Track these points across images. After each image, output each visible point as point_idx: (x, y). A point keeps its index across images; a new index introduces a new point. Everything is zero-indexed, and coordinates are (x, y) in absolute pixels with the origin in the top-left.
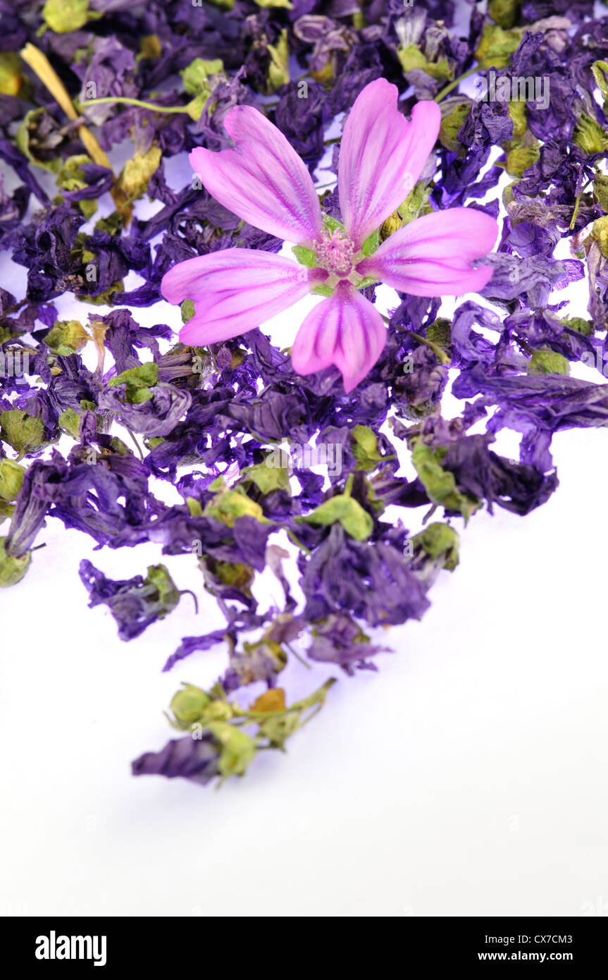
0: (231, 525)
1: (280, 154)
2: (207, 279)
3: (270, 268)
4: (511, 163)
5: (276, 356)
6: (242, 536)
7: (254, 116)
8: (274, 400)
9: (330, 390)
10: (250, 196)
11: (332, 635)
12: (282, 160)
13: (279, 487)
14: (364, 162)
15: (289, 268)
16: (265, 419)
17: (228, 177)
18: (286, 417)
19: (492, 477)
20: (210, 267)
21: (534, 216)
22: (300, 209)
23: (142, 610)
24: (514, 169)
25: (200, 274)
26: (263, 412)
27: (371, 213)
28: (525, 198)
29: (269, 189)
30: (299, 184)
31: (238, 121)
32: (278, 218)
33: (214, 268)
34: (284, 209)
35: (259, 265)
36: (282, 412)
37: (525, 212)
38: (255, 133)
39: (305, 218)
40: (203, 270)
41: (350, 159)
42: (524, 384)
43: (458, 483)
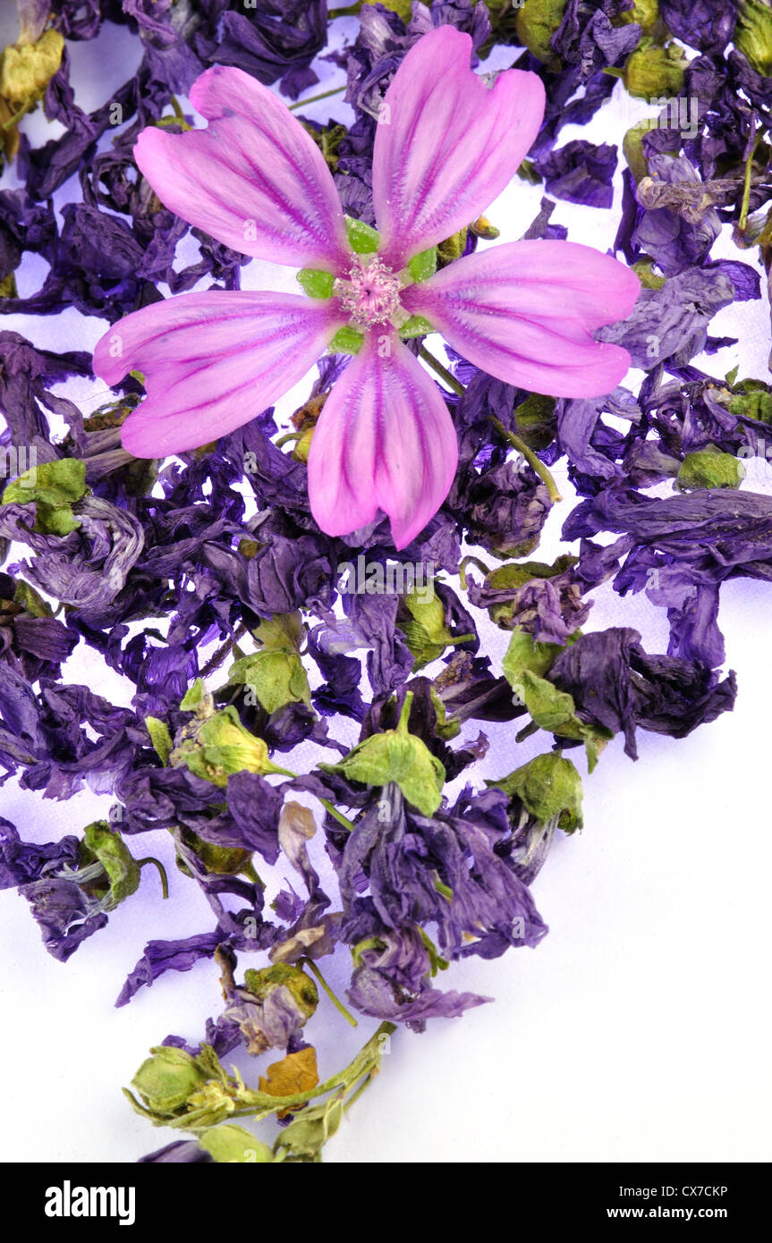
0: (222, 782)
1: (279, 136)
2: (164, 341)
3: (264, 314)
4: (634, 77)
5: (277, 460)
6: (241, 805)
7: (238, 81)
8: (280, 550)
9: (369, 540)
10: (231, 205)
11: (391, 973)
12: (283, 145)
13: (293, 699)
14: (414, 148)
15: (294, 309)
16: (265, 585)
17: (196, 179)
18: (299, 579)
19: (632, 695)
20: (169, 323)
21: (681, 205)
22: (311, 214)
23: (81, 907)
24: (639, 87)
25: (154, 335)
26: (262, 572)
27: (423, 221)
28: (663, 159)
29: (261, 189)
30: (310, 178)
31: (212, 89)
32: (276, 233)
33: (176, 324)
34: (285, 218)
35: (247, 311)
36: (293, 569)
37: (667, 198)
38: (240, 106)
39: (317, 227)
40: (160, 327)
41: (393, 142)
42: (674, 513)
43: (579, 707)
